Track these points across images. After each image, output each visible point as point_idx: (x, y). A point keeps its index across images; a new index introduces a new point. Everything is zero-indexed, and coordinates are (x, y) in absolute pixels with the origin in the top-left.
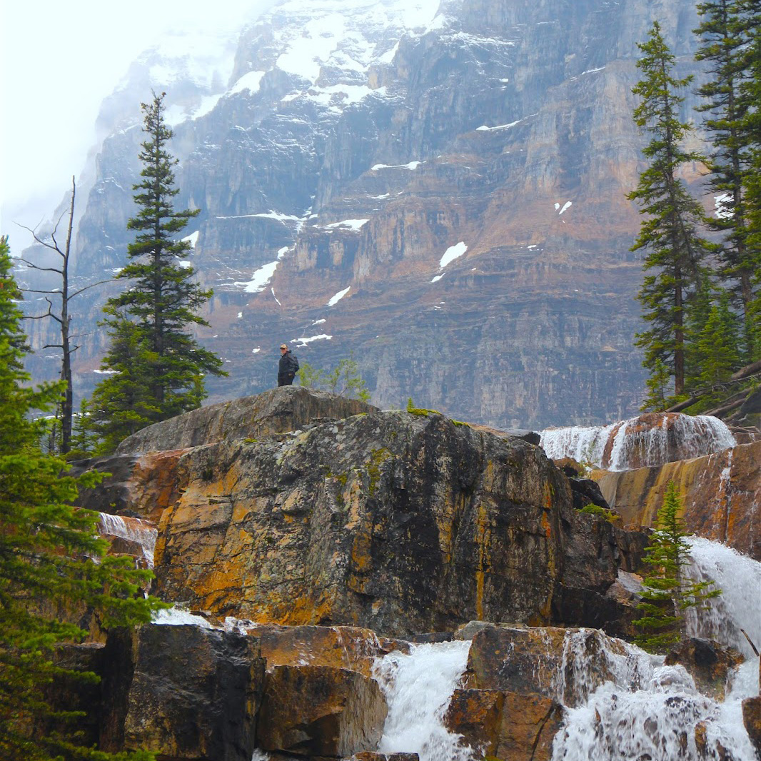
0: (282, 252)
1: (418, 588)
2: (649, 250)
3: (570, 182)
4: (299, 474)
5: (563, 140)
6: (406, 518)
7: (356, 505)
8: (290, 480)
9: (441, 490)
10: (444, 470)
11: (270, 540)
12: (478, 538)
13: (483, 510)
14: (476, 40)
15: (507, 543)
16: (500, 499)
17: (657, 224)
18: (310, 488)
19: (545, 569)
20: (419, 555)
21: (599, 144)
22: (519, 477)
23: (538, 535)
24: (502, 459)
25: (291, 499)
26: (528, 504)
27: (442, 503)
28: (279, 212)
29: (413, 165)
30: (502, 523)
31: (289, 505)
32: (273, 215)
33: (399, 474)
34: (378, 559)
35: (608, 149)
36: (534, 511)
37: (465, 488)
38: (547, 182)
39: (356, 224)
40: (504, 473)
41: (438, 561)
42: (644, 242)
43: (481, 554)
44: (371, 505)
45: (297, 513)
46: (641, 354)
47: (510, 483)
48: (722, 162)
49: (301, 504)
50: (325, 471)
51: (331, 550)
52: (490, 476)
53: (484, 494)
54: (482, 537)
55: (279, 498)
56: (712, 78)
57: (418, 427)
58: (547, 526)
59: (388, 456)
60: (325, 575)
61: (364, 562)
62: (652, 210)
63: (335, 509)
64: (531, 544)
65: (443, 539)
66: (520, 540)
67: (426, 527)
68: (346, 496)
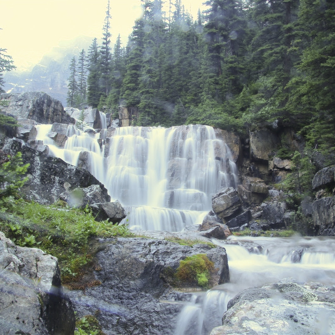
0: (12, 89)
1: (40, 119)
2: (69, 87)
3: (52, 85)
4: (21, 99)
5: (52, 80)
6: (39, 108)
7: (31, 105)
8: (20, 100)
9: (45, 105)
10: (46, 102)
11: (16, 109)
12: (50, 114)
13: (51, 110)
14: (42, 66)
15: (54, 115)
16: (54, 108)
17: (71, 84)
18: (23, 102)
19: (59, 120)
20: (40, 114)
21: (56, 82)
22: (57, 105)
23: (59, 115)
24: (55, 102)
25: (20, 103)
26: (58, 110)
27: (45, 107)
28: (13, 83)
29: (31, 80)
30: (54, 112)
31: (19, 104)
32: (12, 84)
33: (38, 101)
34: (34, 114)
35: (57, 82)
36: (59, 111)
37: (49, 106)
38: (49, 85)
39: (23, 87)
40: (55, 104)
41: (43, 116)
42: (69, 86)
43: (50, 116)
44: (34, 105)
45: (21, 105)
46: (67, 101)
47: (56, 106)
48: (80, 78)
49: (21, 104)
50: (26, 99)
51: (26, 111)
52: (53, 104)
53: (52, 107)
54: (50, 113)
55: (18, 103)
56: (80, 66)
57: (42, 95)
58: (60, 114)
59: (37, 98)
60: (25, 115)
61: (31, 114)
62: (70, 82)
63: (27, 105)
64: (58, 116)
65: (44, 113)
66: (56, 115)
67: (42, 110)
68: (29, 103)
